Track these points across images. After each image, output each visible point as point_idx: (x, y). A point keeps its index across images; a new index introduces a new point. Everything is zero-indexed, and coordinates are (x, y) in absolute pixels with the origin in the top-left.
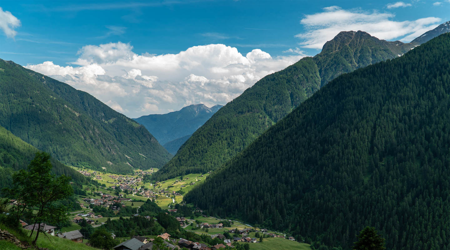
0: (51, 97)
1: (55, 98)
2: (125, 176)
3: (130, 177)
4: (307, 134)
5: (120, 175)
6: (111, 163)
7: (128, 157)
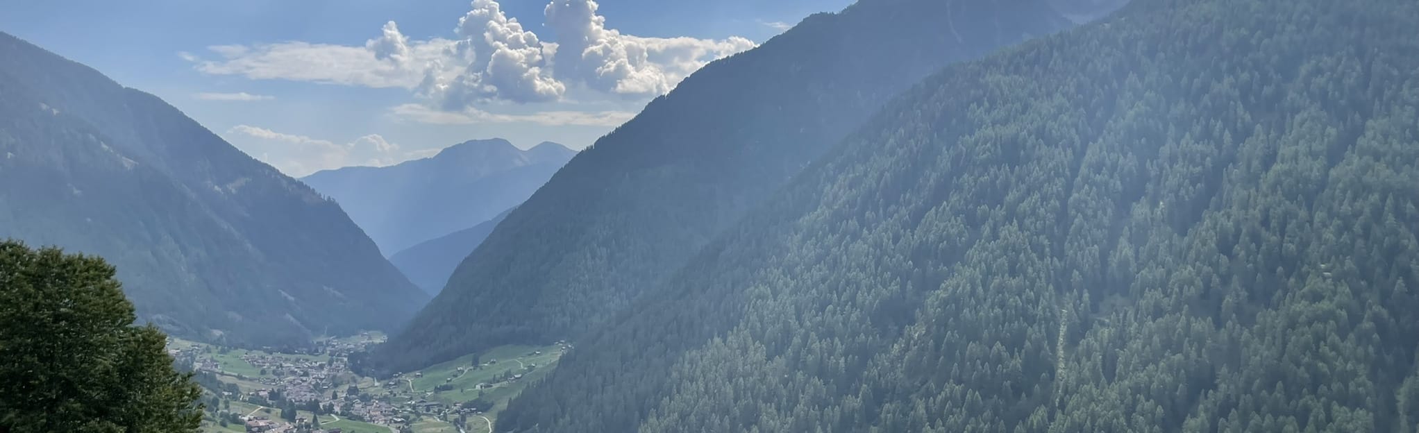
0: (44, 107)
1: (55, 112)
2: (293, 357)
3: (307, 360)
4: (865, 231)
5: (275, 354)
6: (238, 318)
7: (291, 298)
